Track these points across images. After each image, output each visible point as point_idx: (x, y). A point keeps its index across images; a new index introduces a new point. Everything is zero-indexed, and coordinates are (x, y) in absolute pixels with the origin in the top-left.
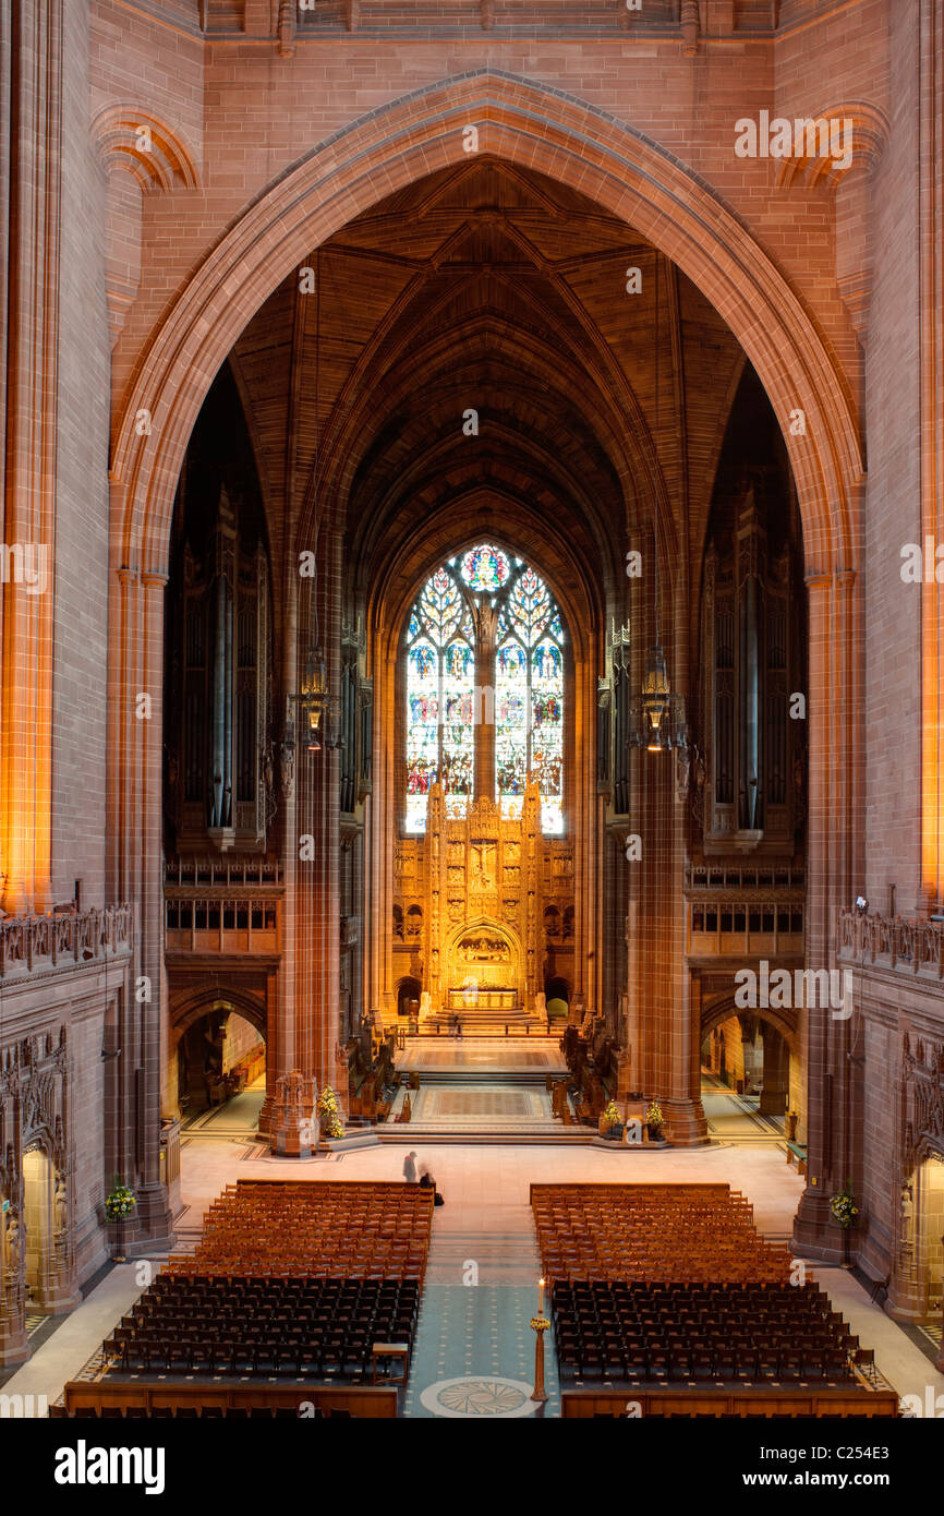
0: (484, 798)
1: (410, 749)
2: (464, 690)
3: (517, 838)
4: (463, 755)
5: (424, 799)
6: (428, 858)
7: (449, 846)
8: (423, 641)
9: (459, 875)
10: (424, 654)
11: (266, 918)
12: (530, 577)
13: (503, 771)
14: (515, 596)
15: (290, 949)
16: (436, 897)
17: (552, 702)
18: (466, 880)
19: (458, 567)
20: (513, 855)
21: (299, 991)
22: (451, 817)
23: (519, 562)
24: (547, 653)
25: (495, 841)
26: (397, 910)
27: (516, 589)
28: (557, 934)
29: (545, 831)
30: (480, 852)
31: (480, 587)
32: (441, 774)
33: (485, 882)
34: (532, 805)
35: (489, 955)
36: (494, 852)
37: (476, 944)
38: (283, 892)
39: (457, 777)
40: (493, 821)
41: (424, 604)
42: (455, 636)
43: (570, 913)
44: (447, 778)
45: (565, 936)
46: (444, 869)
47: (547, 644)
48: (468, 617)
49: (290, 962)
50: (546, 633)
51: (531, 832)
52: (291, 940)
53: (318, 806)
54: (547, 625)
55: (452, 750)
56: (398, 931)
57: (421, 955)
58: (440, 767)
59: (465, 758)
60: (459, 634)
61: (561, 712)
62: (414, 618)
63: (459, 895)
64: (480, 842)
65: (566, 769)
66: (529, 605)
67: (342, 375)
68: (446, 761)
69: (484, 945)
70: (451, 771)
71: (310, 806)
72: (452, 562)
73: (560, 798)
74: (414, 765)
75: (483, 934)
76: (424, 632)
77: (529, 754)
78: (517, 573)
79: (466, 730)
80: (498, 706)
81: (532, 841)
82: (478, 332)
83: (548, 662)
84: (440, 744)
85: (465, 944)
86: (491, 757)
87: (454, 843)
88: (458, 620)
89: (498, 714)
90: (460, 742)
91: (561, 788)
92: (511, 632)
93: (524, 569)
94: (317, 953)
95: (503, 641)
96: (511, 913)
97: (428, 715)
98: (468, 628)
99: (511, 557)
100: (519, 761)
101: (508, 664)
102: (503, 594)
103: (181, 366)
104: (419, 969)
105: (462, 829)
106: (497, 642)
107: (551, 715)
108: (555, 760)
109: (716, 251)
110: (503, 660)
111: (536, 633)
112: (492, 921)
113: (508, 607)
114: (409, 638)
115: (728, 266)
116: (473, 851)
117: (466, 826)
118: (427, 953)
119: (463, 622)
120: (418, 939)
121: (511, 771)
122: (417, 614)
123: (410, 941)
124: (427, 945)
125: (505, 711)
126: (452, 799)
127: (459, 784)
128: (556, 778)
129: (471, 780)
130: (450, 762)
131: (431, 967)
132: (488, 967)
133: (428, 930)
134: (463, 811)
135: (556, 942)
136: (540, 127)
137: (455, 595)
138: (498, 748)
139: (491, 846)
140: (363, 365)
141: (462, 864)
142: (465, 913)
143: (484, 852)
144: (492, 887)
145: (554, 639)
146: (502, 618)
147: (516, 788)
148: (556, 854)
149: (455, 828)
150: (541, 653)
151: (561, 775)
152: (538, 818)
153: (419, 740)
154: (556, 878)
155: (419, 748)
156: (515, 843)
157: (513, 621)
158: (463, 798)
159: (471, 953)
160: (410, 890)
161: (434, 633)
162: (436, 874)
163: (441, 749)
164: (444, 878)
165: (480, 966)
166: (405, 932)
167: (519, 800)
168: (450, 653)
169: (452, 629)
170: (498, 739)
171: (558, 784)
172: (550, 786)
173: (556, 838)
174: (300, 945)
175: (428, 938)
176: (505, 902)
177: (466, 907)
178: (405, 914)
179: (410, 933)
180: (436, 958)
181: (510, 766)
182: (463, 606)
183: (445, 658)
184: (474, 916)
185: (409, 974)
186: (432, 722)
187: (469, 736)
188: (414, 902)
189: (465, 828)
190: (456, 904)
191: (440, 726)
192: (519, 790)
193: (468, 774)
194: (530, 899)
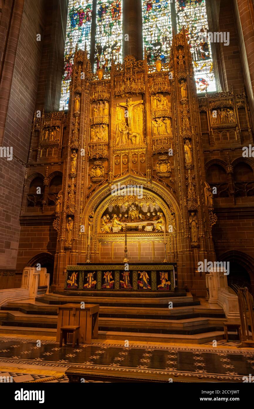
4: (113, 43)
7: (91, 105)
13: (150, 49)
25: (141, 95)
26: (41, 179)
35: (140, 225)
39: (107, 60)
44: (97, 63)
46: (85, 127)
55: (103, 41)
56: (39, 203)
59: (115, 45)
63: (101, 152)
68: (97, 50)
70: (101, 56)
73: (209, 62)
74: (69, 58)
77: (175, 31)
84: (93, 39)
89: (143, 8)
90: (110, 34)
97: (84, 21)
100: (165, 39)
105: (106, 88)
108: (202, 31)
112: (140, 179)
117: (110, 84)
118: (62, 221)
121: (158, 47)
123: (51, 211)
130: (101, 50)
138: (144, 33)
141: (106, 121)
149: (99, 88)
153: (75, 39)
154: (215, 129)
155: (75, 44)
156: (165, 94)
162: (76, 131)
163: (93, 41)
164: (83, 136)
166: (45, 202)
170: (145, 26)
172: (199, 53)
181: (158, 44)
184: (119, 176)
185: (46, 251)
186: (87, 25)
187: (118, 29)
188: (56, 168)
189: (110, 87)
190: (97, 162)
191: (94, 26)
192: (167, 61)
193: (118, 57)
194: (186, 148)
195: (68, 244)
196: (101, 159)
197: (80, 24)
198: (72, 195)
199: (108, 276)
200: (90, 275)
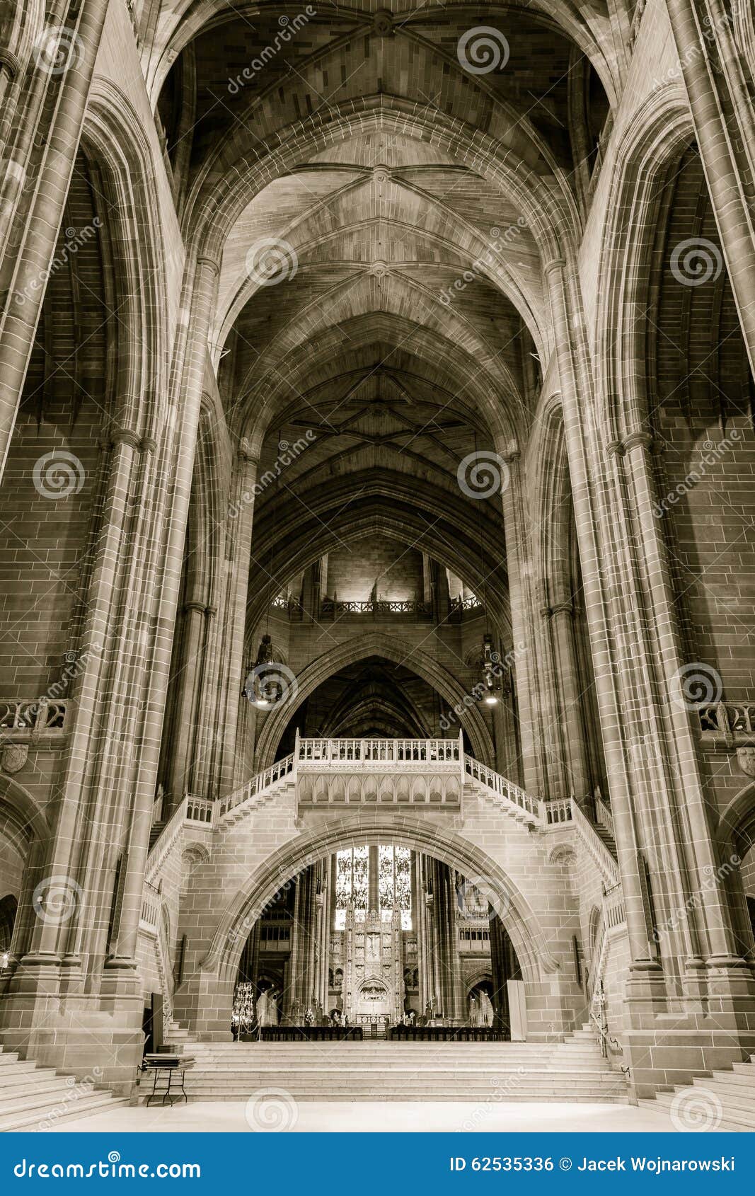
0: (373, 911)
1: (337, 886)
2: (364, 857)
3: (390, 932)
4: (364, 889)
5: (344, 911)
6: (346, 943)
7: (356, 936)
9: (361, 952)
11: (286, 935)
13: (383, 897)
15: (295, 949)
16: (350, 964)
17: (405, 863)
18: (365, 954)
20: (387, 941)
21: (298, 969)
22: (357, 920)
25: (379, 933)
26: (331, 971)
29: (403, 929)
30: (372, 940)
32: (352, 899)
33: (374, 955)
34: (397, 914)
35: (377, 996)
36: (378, 939)
37: (370, 990)
38: (293, 923)
39: (361, 901)
40: (378, 923)
43: (416, 971)
44: (356, 901)
46: (354, 948)
49: (295, 954)
51: (397, 926)
52: (295, 944)
53: (308, 887)
55: (358, 886)
56: (331, 984)
57: (342, 996)
58: (353, 895)
59: (365, 891)
61: (410, 867)
63: (361, 963)
64: (371, 933)
65: (413, 896)
67: (322, 718)
68: (355, 893)
69: (374, 991)
70: (358, 897)
71: (305, 887)
73: (410, 911)
74: (340, 894)
75: (373, 985)
77: (395, 889)
79: (365, 875)
80: (379, 864)
81: (397, 933)
82: (371, 702)
84: (353, 884)
85: (365, 990)
86: (376, 890)
87: (359, 934)
89: (380, 868)
90: (362, 883)
91: (410, 906)
94: (305, 952)
96: (387, 973)
97: (347, 869)
100: (390, 892)
103: (279, 719)
104: (341, 1004)
105: (363, 927)
107: (405, 869)
108: (408, 891)
109: (445, 684)
112: (378, 976)
115: (450, 689)
116: (368, 939)
117: (365, 925)
118: (345, 995)
120: (341, 988)
121: (386, 897)
123: (337, 989)
124: (345, 991)
125: (383, 867)
126: (357, 911)
127: (362, 904)
128: (408, 901)
129: (367, 902)
130: (357, 893)
131: (347, 1002)
132: (377, 1003)
133: (346, 982)
134: (363, 918)
135: (410, 989)
136: (390, 647)
138: (380, 886)
139: (377, 936)
140: (331, 714)
141: (363, 946)
142: (364, 973)
143: (374, 939)
144: (378, 956)
147: (389, 906)
148: (409, 940)
149: (360, 926)
151: (411, 899)
152: (399, 921)
153: (343, 882)
154: (409, 953)
155: (342, 886)
156: (390, 934)
158: (363, 911)
159: (367, 995)
160: (338, 961)
162: (350, 950)
163: (353, 886)
164: (354, 953)
165: (371, 1003)
166: (335, 984)
167: (390, 912)
170: (380, 881)
171: (408, 904)
172: (406, 905)
173: (408, 932)
174: (299, 947)
175: (346, 987)
176: (384, 966)
177: (365, 969)
178: (335, 974)
179: (337, 984)
180: (349, 997)
181: (386, 895)
184: (369, 974)
186: (349, 872)
187: (366, 880)
188: (339, 967)
190: (360, 967)
191: (353, 875)
193: (366, 899)
194: (397, 964)
195: (350, 1005)
196: (362, 966)
197: (345, 871)
198: (350, 983)
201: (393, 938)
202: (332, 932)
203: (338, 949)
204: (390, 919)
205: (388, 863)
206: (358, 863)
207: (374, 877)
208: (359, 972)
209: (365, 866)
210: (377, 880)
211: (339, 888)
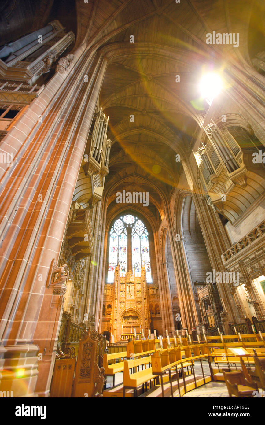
0: (130, 271)
2: (124, 245)
3: (140, 282)
5: (113, 272)
6: (114, 288)
7: (120, 285)
8: (114, 233)
9: (123, 294)
10: (114, 237)
12: (139, 222)
13: (134, 265)
14: (136, 225)
16: (116, 301)
17: (146, 248)
18: (125, 296)
19: (123, 219)
20: (139, 287)
22: (121, 276)
23: (137, 218)
24: (144, 237)
25: (133, 283)
26: (104, 306)
27: (136, 223)
28: (153, 314)
29: (147, 281)
30: (129, 287)
31: (128, 223)
32: (118, 266)
33: (131, 296)
34: (143, 274)
35: (133, 321)
36: (133, 287)
37: (128, 317)
40: (133, 277)
41: (114, 226)
42: (122, 233)
43: (157, 306)
44: (120, 267)
45: (156, 314)
46: (119, 292)
47: (144, 235)
48: (125, 229)
50: (144, 233)
51: (144, 280)
54: (144, 231)
55: (121, 259)
56: (104, 314)
57: (111, 322)
58: (118, 263)
59: (124, 262)
60: (123, 232)
61: (149, 250)
62: (112, 229)
63: (123, 300)
64: (129, 283)
65: (151, 264)
66: (140, 227)
68: (119, 263)
69: (131, 318)
70: (121, 265)
72: (121, 218)
73: (150, 272)
74: (111, 263)
75: (130, 314)
76: (114, 232)
77: (141, 261)
78: (136, 220)
79: (125, 254)
80: (133, 249)
81: (144, 283)
83: (145, 239)
84: (118, 258)
85: (125, 317)
86: (131, 261)
87: (122, 284)
88: (123, 229)
90: (123, 258)
91: (150, 269)
92: (135, 232)
93: (138, 220)
95: (133, 234)
96: (139, 306)
97: (115, 251)
98: (125, 231)
99: (135, 218)
100: (139, 262)
101: (135, 239)
102: (133, 224)
104: (110, 327)
105: (124, 279)
106: (132, 234)
107: (146, 251)
108: (148, 262)
110: (134, 238)
111: (141, 233)
112: (133, 309)
113: (134, 227)
114: (111, 233)
116: (127, 286)
118: (113, 321)
119: (124, 230)
120: (110, 316)
121: (137, 265)
122: (113, 228)
123: (108, 317)
124: (113, 318)
125: (134, 250)
126: (121, 272)
127: (123, 268)
128: (149, 267)
129: (126, 267)
131: (114, 326)
133: (113, 312)
134: (124, 275)
135: (154, 316)
137: (122, 224)
138: (133, 259)
139: (132, 285)
141: (124, 290)
142: (125, 306)
143: (130, 287)
144: (133, 298)
145: (146, 234)
146: (133, 229)
147: (138, 270)
148: (151, 287)
149: (122, 279)
150: (143, 237)
151: (150, 266)
152: (145, 276)
153: (112, 257)
154: (151, 295)
155: (112, 259)
156: (140, 284)
157: (136, 230)
158: (124, 272)
159: (127, 321)
160: (108, 300)
161: (117, 232)
162: (116, 293)
163: (118, 259)
164: (119, 294)
166: (106, 314)
167: (139, 273)
168: (121, 236)
169: (121, 231)
170: (133, 257)
171: (149, 268)
172: (147, 269)
173: (150, 283)
175: (113, 315)
176: (137, 302)
177: (125, 305)
178: (106, 307)
179: (108, 314)
180: (115, 322)
181: (136, 264)
182: (124, 227)
183: (120, 237)
184: (128, 307)
185: (106, 330)
186: (116, 253)
188: (109, 303)
189: (125, 279)
190: (122, 303)
191: (118, 254)
192: (139, 270)
193: (125, 266)
194: (145, 301)
195: (115, 328)
196: (123, 302)
197: (114, 252)
198: (116, 313)
199: (131, 337)
200: (127, 336)
201: (142, 286)
202: (106, 283)
203: (109, 292)
204: (140, 276)
205: (137, 248)
206: (121, 248)
207: (130, 254)
208: (122, 306)
209: (125, 249)
210: (131, 256)
211: (110, 261)
